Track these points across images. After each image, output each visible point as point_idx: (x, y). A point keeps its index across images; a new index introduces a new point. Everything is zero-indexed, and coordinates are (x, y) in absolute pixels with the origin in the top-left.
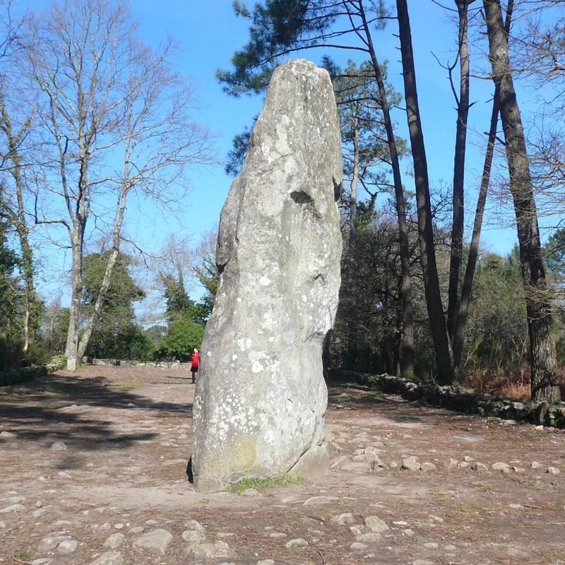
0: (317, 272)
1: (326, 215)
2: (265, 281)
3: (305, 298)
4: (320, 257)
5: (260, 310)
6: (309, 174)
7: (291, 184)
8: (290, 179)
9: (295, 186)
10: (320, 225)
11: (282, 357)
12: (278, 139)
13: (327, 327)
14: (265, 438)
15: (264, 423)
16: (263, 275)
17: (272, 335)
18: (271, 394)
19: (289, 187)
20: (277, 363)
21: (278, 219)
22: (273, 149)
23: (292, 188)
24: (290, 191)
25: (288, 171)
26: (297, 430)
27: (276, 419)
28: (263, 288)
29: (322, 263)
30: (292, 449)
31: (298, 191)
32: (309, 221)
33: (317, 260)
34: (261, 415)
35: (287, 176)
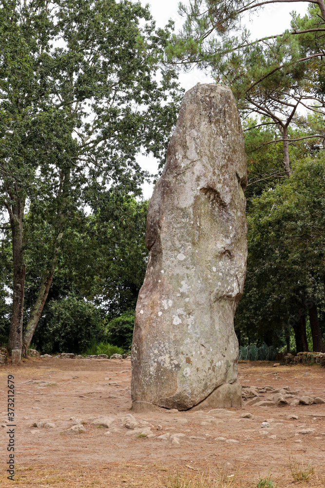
0: (224, 248)
1: (230, 204)
2: (181, 257)
3: (214, 269)
4: (227, 237)
5: (178, 278)
6: (214, 173)
7: (199, 183)
8: (198, 179)
9: (203, 184)
10: (225, 211)
11: (196, 313)
12: (188, 149)
13: (235, 291)
14: (184, 373)
15: (183, 362)
16: (180, 253)
17: (188, 296)
18: (188, 340)
19: (198, 185)
20: (192, 318)
21: (191, 210)
22: (185, 157)
23: (201, 185)
24: (199, 188)
25: (197, 173)
26: (209, 368)
27: (192, 359)
28: (180, 262)
29: (228, 241)
30: (206, 384)
31: (206, 187)
32: (217, 209)
33: (224, 239)
34: (180, 356)
35: (196, 177)
